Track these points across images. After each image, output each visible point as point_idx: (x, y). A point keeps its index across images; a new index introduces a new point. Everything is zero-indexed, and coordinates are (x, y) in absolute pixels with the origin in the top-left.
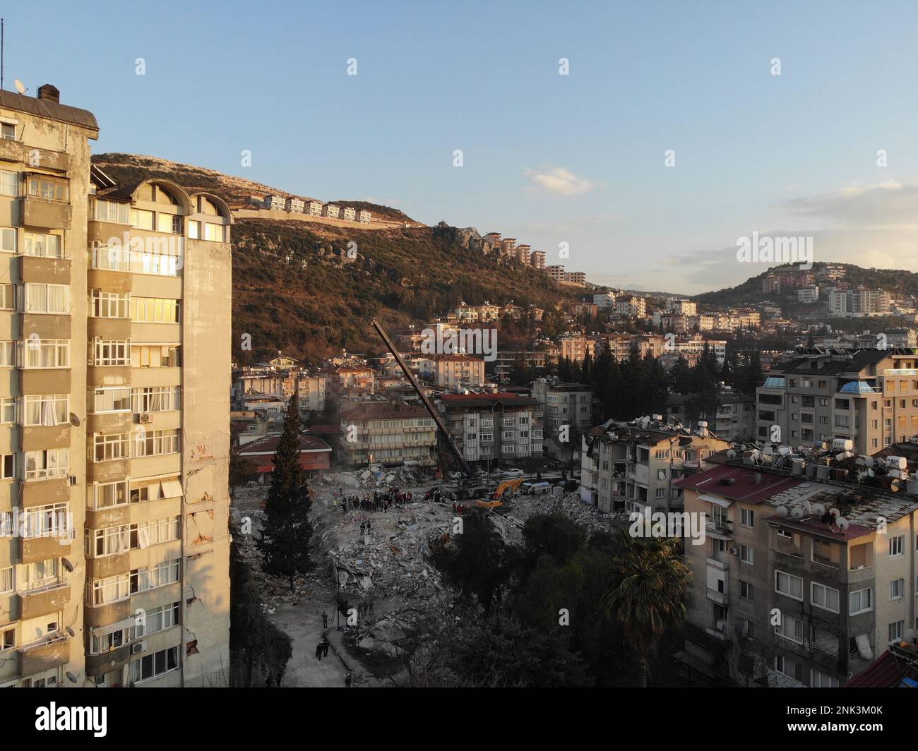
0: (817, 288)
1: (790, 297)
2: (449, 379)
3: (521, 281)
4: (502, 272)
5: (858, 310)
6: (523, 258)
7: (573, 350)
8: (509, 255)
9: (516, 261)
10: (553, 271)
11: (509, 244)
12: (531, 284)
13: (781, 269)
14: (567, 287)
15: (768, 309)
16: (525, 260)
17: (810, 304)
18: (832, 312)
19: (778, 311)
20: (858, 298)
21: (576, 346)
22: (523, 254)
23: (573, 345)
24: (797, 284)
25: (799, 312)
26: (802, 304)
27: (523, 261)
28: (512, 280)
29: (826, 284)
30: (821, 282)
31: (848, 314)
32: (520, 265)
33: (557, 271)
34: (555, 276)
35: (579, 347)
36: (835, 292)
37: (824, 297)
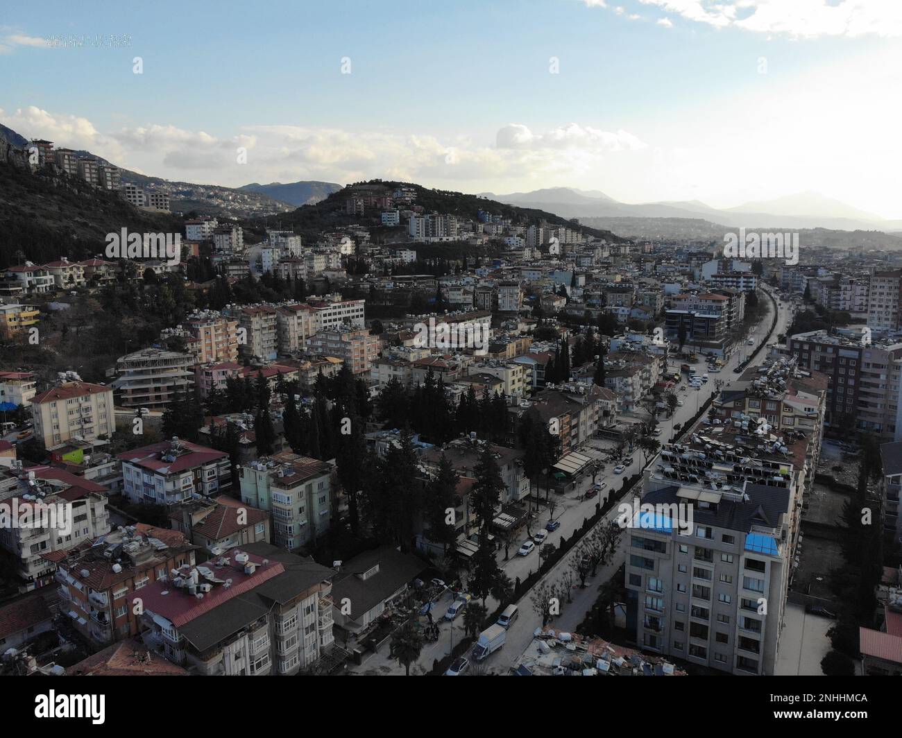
0: (398, 211)
1: (375, 220)
2: (60, 426)
3: (91, 210)
4: (63, 197)
5: (434, 235)
6: (88, 175)
7: (213, 337)
8: (68, 171)
9: (78, 179)
10: (129, 192)
11: (66, 157)
12: (105, 213)
13: (358, 187)
14: (151, 215)
15: (359, 233)
16: (91, 178)
17: (392, 227)
18: (413, 236)
19: (367, 235)
20: (433, 224)
21: (216, 331)
22: (87, 170)
23: (213, 330)
24: (379, 206)
25: (384, 235)
26: (386, 227)
27: (88, 180)
28: (80, 208)
29: (404, 207)
30: (400, 205)
31: (428, 238)
32: (85, 186)
33: (134, 193)
34: (132, 199)
35: (220, 332)
36: (416, 217)
37: (404, 221)
